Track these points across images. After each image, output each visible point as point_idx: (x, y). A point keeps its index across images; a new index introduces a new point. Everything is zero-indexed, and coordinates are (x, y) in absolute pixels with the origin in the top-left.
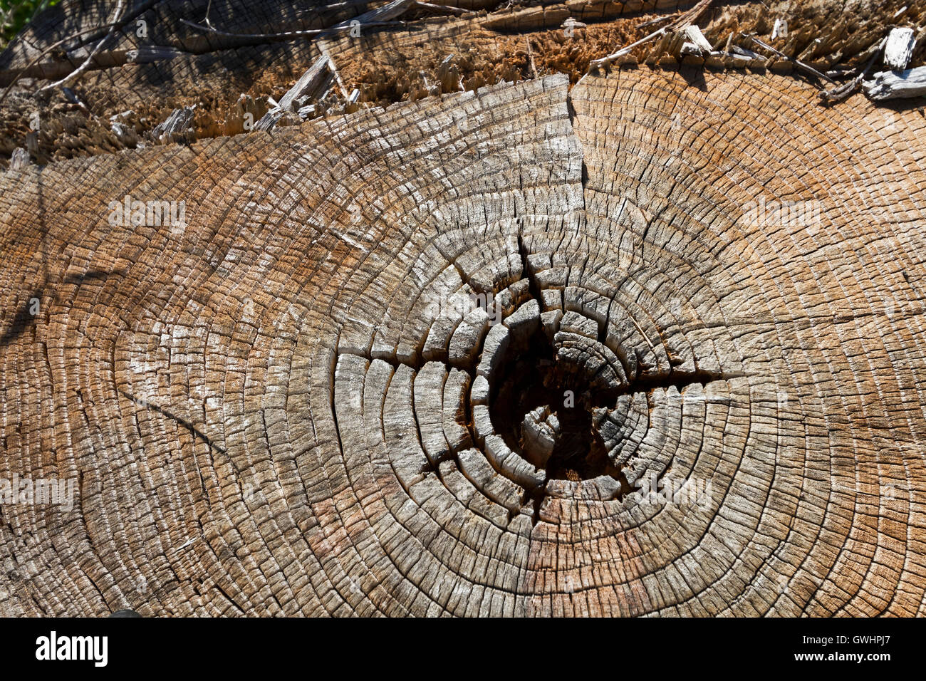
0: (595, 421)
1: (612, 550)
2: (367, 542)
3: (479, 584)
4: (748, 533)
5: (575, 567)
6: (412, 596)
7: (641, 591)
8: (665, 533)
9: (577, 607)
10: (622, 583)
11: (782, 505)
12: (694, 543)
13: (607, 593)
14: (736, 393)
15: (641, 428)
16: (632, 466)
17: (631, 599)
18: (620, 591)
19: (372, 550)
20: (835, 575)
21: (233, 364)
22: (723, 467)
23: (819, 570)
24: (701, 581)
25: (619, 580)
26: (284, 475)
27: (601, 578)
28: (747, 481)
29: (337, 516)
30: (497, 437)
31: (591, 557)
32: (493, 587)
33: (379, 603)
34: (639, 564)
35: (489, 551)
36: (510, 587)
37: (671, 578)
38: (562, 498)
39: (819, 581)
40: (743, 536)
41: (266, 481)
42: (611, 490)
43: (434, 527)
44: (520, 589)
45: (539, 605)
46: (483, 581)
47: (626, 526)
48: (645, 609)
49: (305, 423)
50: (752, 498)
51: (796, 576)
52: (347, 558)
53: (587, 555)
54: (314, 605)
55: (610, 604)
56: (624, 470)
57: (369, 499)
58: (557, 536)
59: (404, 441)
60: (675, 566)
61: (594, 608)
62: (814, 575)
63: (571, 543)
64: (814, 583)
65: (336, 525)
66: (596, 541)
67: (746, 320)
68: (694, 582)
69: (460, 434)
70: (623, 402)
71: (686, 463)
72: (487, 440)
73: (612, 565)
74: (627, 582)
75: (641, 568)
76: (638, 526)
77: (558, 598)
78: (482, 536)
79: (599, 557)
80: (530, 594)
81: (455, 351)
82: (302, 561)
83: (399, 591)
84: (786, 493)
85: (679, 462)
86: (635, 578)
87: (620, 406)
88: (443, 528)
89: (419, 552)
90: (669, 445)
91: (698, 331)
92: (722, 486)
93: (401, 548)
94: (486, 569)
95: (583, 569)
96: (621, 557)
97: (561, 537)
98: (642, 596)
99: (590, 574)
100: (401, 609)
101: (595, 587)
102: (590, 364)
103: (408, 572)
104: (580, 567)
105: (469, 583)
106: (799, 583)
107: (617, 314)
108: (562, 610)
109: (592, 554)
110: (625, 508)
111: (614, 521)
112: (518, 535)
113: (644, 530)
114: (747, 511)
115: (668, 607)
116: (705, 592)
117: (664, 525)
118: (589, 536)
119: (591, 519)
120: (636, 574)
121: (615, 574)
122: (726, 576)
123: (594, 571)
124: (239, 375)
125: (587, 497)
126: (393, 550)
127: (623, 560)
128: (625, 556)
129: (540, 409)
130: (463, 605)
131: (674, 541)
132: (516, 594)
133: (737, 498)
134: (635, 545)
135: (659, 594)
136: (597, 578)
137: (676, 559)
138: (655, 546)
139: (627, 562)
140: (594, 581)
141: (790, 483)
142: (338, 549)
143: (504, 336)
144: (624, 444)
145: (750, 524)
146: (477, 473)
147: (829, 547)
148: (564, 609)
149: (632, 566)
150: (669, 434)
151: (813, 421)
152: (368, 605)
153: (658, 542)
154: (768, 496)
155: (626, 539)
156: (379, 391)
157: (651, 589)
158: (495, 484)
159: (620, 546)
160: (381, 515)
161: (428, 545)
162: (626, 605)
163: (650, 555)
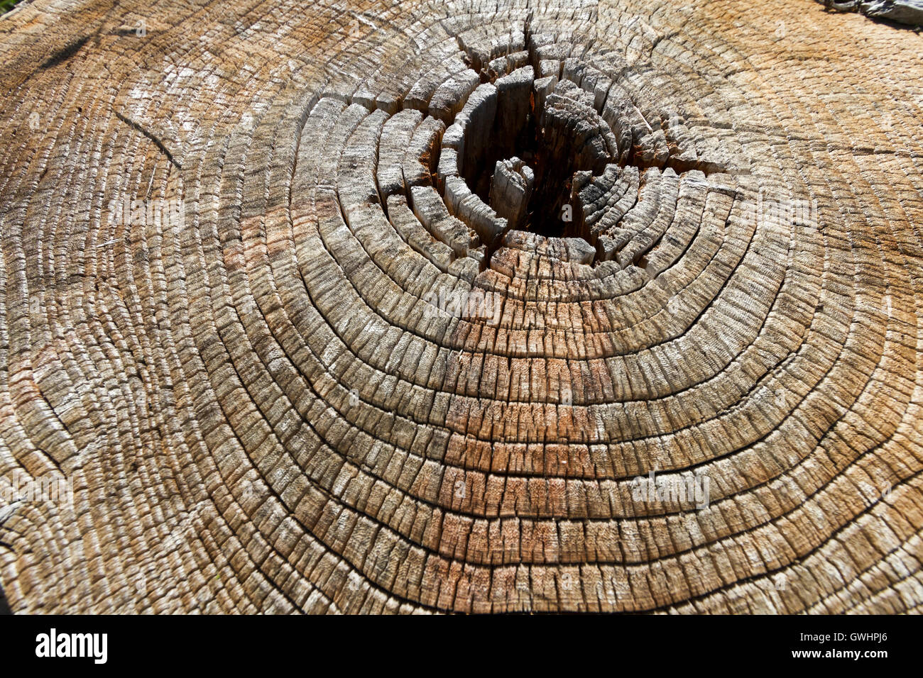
0: (575, 182)
1: (574, 318)
2: (284, 261)
3: (397, 326)
4: (751, 334)
5: (522, 327)
6: (315, 325)
7: (603, 373)
8: (644, 312)
9: (516, 376)
10: (579, 359)
11: (794, 311)
12: (680, 331)
13: (557, 366)
14: (744, 187)
15: (630, 198)
16: (612, 235)
17: (589, 380)
18: (575, 366)
19: (286, 270)
20: (863, 408)
21: (221, 99)
22: (723, 256)
23: (843, 396)
24: (684, 377)
25: (576, 354)
26: (225, 190)
27: (554, 347)
28: (752, 277)
29: (262, 233)
30: (459, 178)
31: (546, 321)
32: (414, 332)
33: (274, 328)
34: (604, 340)
35: (418, 289)
36: (434, 334)
37: (645, 366)
38: (521, 249)
39: (842, 410)
40: (743, 336)
41: (207, 194)
42: (584, 253)
43: (361, 255)
44: (447, 339)
45: (466, 363)
46: (403, 322)
47: (595, 294)
48: (605, 396)
49: (266, 149)
50: (757, 296)
51: (809, 397)
52: (256, 275)
53: (540, 318)
54: (204, 318)
55: (559, 380)
56: (602, 237)
57: (301, 220)
58: (507, 288)
59: (357, 171)
60: (652, 352)
61: (537, 381)
62: (835, 401)
63: (523, 299)
64: (835, 411)
65: (257, 240)
66: (554, 304)
67: (756, 128)
68: (675, 377)
69: (419, 171)
70: (611, 169)
71: (678, 242)
72: (448, 179)
73: (570, 335)
74: (586, 359)
75: (608, 346)
76: (611, 297)
77: (493, 361)
78: (415, 272)
79: (555, 322)
80: (458, 349)
81: (437, 101)
82: (209, 271)
83: (301, 318)
84: (800, 299)
85: (670, 240)
86: (597, 356)
87: (608, 173)
88: (372, 258)
89: (337, 279)
90: (659, 221)
91: (703, 128)
92: (720, 275)
93: (318, 272)
94: (410, 310)
95: (532, 332)
96: (583, 328)
97: (511, 290)
98: (603, 379)
99: (540, 339)
100: (297, 339)
101: (543, 356)
102: (580, 127)
103: (317, 299)
104: (529, 329)
105: (385, 323)
106: (815, 407)
107: (617, 94)
108: (495, 374)
109: (548, 318)
110: (597, 276)
111: (581, 285)
112: (459, 278)
113: (618, 303)
114: (750, 308)
115: (636, 401)
116: (687, 392)
117: (643, 303)
118: (546, 296)
119: (553, 278)
120: (599, 351)
121: (572, 346)
122: (716, 379)
123: (546, 338)
124: (222, 107)
125: (552, 253)
126: (308, 272)
127: (584, 332)
128: (588, 328)
129: (515, 159)
130: (370, 346)
131: (654, 323)
132: (440, 345)
133: (737, 292)
134: (603, 317)
135: (626, 381)
136: (549, 346)
137: (653, 346)
138: (630, 324)
139: (590, 335)
140: (545, 348)
141: (805, 289)
142: (250, 265)
143: (491, 93)
144: (606, 211)
145: (753, 324)
146: (427, 208)
147: (853, 371)
148: (498, 374)
149: (596, 341)
150: (662, 209)
151: (833, 233)
152: (261, 328)
153: (633, 321)
154: (776, 298)
155: (593, 309)
156: (348, 128)
157: (616, 373)
158: (445, 221)
159: (584, 315)
160: (309, 236)
161: (349, 274)
162: (580, 386)
163: (621, 334)
